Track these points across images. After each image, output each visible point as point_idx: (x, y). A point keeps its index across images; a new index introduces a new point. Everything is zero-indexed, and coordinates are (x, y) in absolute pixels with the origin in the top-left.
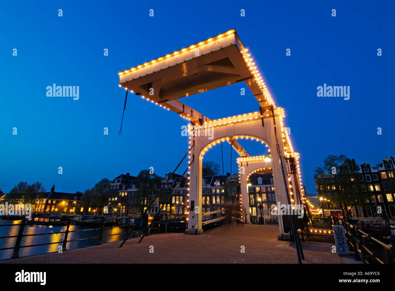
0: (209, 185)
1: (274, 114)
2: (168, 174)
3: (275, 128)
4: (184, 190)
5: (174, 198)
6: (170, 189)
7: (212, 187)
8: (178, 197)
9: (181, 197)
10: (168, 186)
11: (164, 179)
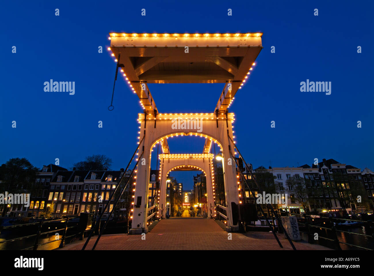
0: (100, 180)
1: (228, 118)
2: (47, 166)
3: (228, 130)
4: (67, 185)
5: (51, 194)
6: (47, 183)
7: (102, 183)
8: (58, 193)
9: (62, 193)
10: (45, 180)
11: (42, 171)
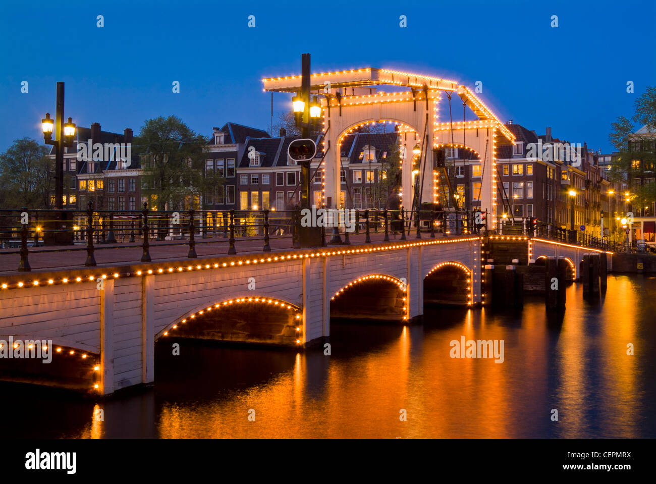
0: (347, 159)
1: (428, 97)
2: (221, 127)
3: (427, 115)
4: (274, 173)
6: (231, 171)
7: (353, 167)
8: (257, 193)
9: (266, 194)
10: (225, 163)
11: (212, 142)
